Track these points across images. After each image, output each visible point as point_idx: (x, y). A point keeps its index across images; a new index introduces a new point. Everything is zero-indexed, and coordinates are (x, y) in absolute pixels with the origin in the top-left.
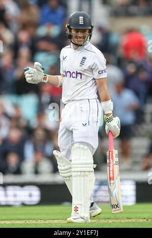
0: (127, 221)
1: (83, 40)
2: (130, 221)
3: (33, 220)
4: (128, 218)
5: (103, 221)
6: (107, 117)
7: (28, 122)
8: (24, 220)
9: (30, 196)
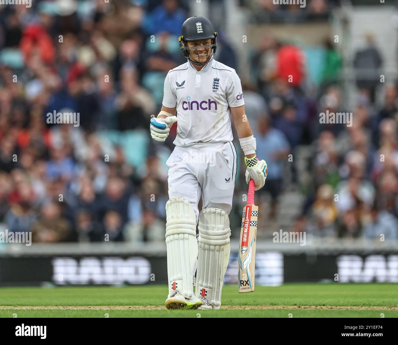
0: (271, 308)
1: (206, 54)
2: (275, 307)
3: (140, 305)
4: (272, 304)
5: (237, 308)
6: (248, 159)
7: (134, 169)
8: (127, 305)
9: (137, 272)
